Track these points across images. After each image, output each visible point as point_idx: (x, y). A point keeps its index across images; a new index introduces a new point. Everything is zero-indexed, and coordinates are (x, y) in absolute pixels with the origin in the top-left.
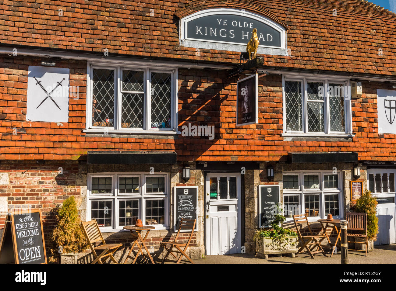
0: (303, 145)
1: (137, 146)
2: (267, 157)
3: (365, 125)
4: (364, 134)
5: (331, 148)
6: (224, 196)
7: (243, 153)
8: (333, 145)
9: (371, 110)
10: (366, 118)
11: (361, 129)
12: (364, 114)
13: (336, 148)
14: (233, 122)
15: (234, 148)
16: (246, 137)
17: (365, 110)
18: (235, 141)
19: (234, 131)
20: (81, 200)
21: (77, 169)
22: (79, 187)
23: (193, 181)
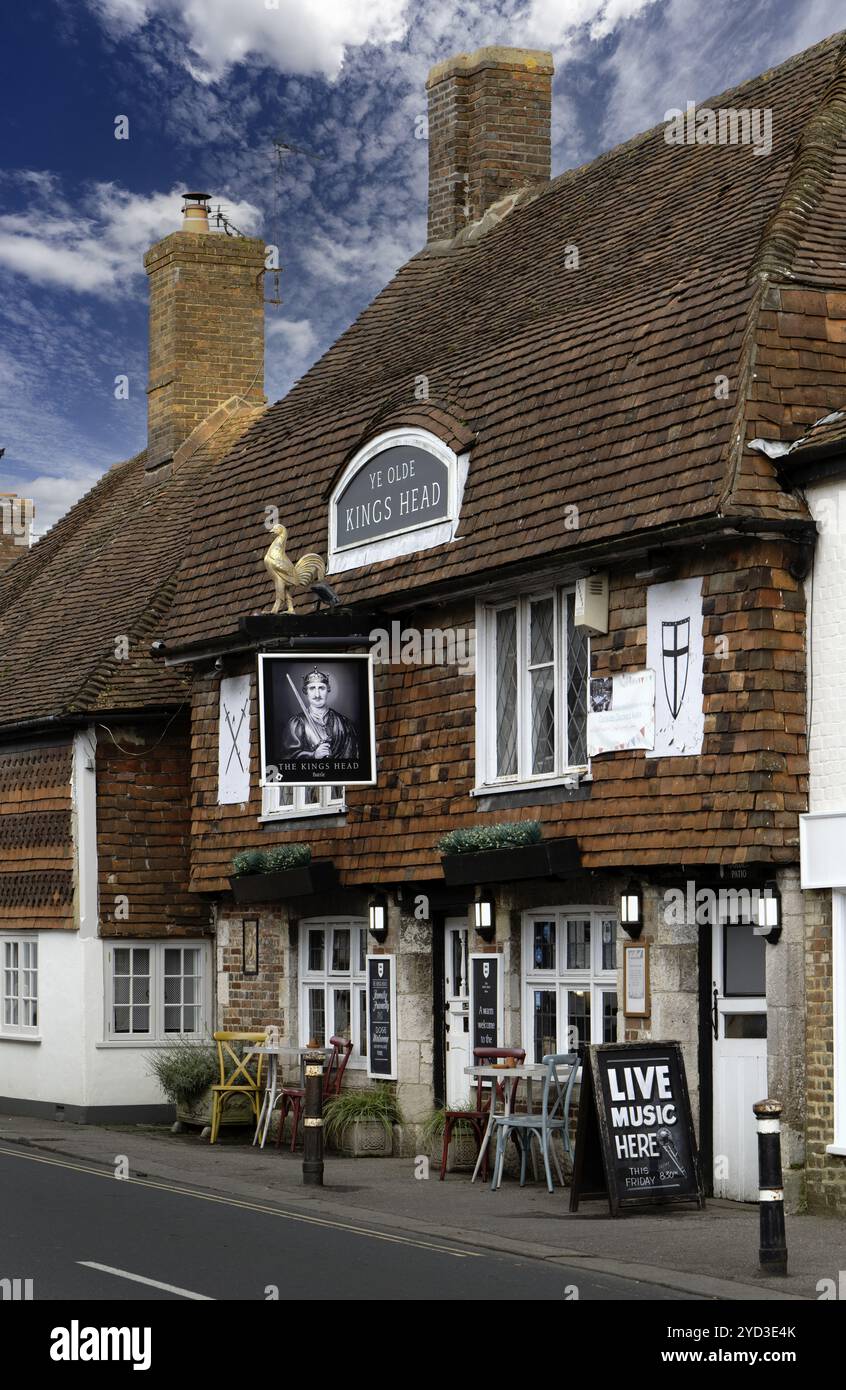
5: (550, 828)
7: (421, 857)
8: (555, 813)
13: (558, 829)
15: (409, 843)
16: (426, 807)
18: (412, 823)
19: (411, 794)
20: (285, 984)
21: (279, 911)
22: (282, 953)
23: (390, 941)
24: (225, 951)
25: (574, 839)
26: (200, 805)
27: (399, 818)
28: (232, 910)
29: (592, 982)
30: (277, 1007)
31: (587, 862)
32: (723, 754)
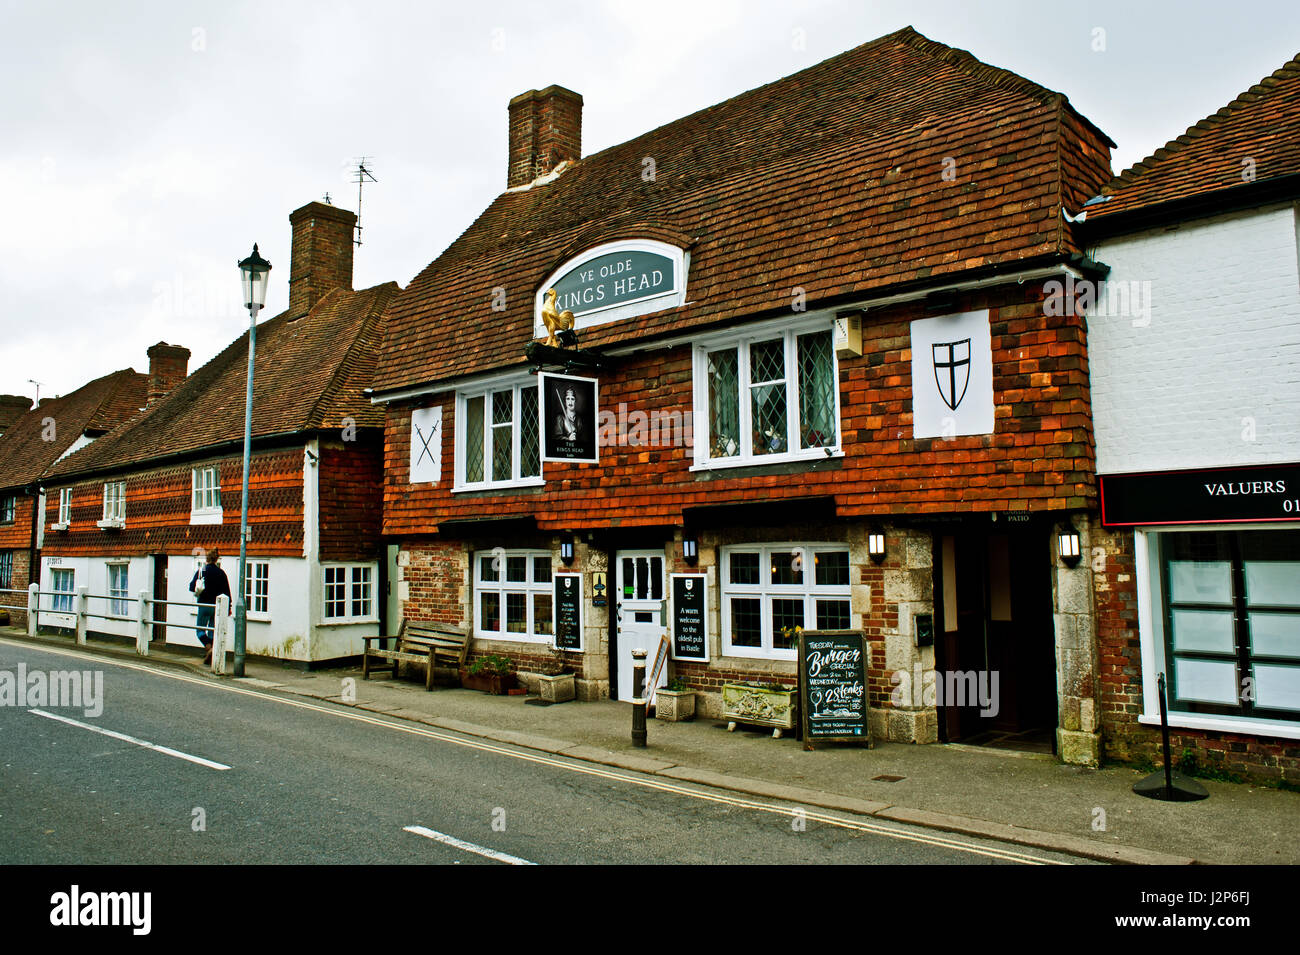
0: (731, 487)
1: (499, 509)
2: (666, 518)
3: (874, 422)
4: (874, 447)
5: (790, 490)
6: (642, 595)
7: (629, 512)
8: (796, 480)
9: (895, 381)
10: (881, 404)
11: (865, 436)
12: (873, 395)
13: (800, 490)
14: (614, 454)
15: (614, 503)
16: (634, 480)
17: (874, 383)
18: (618, 490)
19: (616, 472)
20: (463, 590)
21: (460, 545)
22: (462, 571)
23: (578, 565)
24: (406, 569)
25: (832, 497)
26: (392, 483)
27: (602, 487)
28: (413, 545)
29: (807, 594)
30: (457, 602)
31: (841, 511)
32: (1024, 432)
